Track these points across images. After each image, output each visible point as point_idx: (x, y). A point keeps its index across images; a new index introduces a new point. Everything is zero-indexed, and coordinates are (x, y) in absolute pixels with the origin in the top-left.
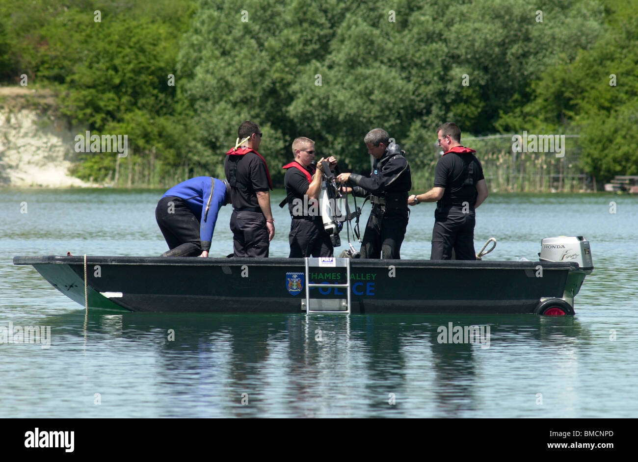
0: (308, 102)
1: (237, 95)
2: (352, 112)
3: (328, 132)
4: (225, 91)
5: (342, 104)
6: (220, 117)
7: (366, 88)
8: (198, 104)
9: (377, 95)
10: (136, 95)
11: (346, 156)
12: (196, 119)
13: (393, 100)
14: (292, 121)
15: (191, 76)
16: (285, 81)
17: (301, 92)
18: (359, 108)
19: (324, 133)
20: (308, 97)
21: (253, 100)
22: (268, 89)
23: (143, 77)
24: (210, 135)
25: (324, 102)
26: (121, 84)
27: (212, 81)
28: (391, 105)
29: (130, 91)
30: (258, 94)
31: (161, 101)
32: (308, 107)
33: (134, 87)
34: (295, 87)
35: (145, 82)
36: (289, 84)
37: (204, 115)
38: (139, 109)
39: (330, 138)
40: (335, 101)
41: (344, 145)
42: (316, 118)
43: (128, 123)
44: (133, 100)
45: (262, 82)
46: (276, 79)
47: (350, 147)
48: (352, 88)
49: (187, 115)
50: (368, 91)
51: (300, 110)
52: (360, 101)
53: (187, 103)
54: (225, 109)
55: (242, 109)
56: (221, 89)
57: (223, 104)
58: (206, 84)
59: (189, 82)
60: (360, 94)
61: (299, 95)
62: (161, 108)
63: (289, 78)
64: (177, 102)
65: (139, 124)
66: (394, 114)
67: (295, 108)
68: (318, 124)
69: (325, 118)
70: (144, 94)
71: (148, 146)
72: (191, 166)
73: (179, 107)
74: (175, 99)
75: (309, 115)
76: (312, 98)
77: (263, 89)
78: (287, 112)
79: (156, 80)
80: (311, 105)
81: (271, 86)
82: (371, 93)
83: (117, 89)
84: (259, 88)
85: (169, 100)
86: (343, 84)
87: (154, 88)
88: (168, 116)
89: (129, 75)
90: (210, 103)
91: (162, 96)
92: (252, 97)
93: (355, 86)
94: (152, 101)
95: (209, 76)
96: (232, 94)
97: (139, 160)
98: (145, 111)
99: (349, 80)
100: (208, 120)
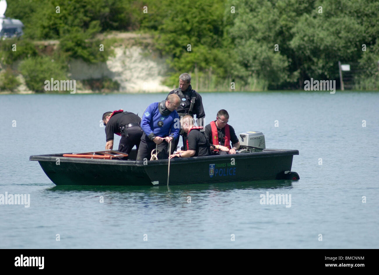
0: (302, 39)
1: (260, 35)
2: (328, 44)
3: (315, 56)
4: (253, 33)
5: (322, 40)
6: (250, 48)
7: (337, 29)
8: (237, 41)
9: (343, 34)
10: (200, 36)
11: (325, 70)
12: (236, 50)
13: (353, 37)
14: (292, 50)
15: (232, 24)
16: (288, 26)
17: (298, 33)
18: (332, 42)
19: (312, 57)
20: (302, 36)
21: (270, 38)
22: (278, 31)
23: (204, 26)
24: (244, 59)
25: (312, 38)
26: (191, 30)
27: (245, 27)
28: (351, 40)
29: (196, 34)
30: (272, 34)
31: (215, 39)
32: (302, 42)
33: (198, 32)
34: (294, 30)
35: (205, 29)
36: (290, 28)
37: (240, 48)
38: (202, 44)
39: (315, 60)
40: (318, 38)
41: (324, 64)
42: (307, 48)
43: (196, 53)
44: (198, 39)
45: (275, 27)
46: (283, 25)
47: (328, 66)
48: (328, 30)
49: (230, 48)
50: (337, 31)
51: (297, 44)
52: (333, 38)
53: (230, 40)
54: (253, 44)
55: (263, 43)
56: (250, 31)
57: (251, 41)
58: (241, 29)
59: (231, 27)
60: (333, 33)
61: (297, 35)
62: (215, 44)
63: (291, 24)
64: (224, 40)
65: (202, 54)
66: (353, 45)
67: (294, 42)
68: (308, 52)
69: (312, 48)
70: (204, 36)
71: (207, 67)
72: (233, 78)
73: (225, 43)
74: (224, 38)
75: (302, 47)
76: (305, 36)
77: (276, 31)
78: (290, 45)
79: (211, 27)
80: (304, 40)
81: (280, 29)
82: (339, 33)
83: (189, 33)
84: (273, 31)
85: (220, 39)
86: (322, 27)
87: (211, 32)
88: (219, 49)
89: (196, 24)
90: (244, 41)
91: (215, 37)
92: (269, 36)
93: (330, 28)
94: (209, 40)
95: (243, 25)
96: (257, 35)
97: (202, 75)
98: (205, 46)
99: (326, 25)
100: (243, 50)
